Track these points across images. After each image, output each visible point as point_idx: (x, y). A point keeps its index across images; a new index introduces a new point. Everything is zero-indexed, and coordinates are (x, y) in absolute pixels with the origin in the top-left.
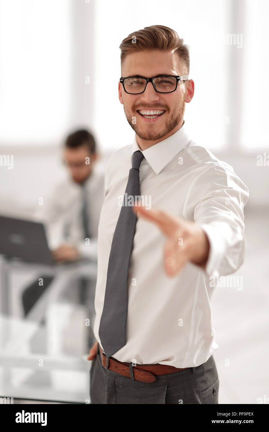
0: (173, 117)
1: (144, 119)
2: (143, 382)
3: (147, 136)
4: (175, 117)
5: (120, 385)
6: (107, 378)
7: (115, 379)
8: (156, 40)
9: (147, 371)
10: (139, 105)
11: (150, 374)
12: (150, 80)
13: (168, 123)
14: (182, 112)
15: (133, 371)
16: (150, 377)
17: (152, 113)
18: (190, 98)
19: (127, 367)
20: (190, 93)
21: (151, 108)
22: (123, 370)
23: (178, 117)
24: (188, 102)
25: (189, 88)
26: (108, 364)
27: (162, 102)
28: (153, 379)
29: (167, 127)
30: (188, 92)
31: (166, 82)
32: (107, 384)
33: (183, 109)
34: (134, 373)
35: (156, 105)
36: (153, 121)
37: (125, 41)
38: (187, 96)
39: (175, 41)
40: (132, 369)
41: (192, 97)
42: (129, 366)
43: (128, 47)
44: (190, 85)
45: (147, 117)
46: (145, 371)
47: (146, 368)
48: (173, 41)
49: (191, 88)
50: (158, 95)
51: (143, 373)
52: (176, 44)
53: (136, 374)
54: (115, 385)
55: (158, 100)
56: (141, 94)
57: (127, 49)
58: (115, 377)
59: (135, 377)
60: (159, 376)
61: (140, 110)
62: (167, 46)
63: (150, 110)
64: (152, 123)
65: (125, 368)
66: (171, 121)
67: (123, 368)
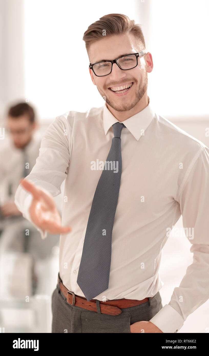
0: (141, 87)
1: (116, 94)
2: (109, 315)
3: (122, 108)
4: (142, 87)
5: (86, 319)
6: (74, 314)
7: (81, 314)
8: (111, 28)
9: (113, 305)
10: (110, 84)
11: (116, 307)
12: (114, 61)
13: (137, 93)
14: (147, 82)
15: (100, 306)
16: (116, 310)
17: (122, 88)
18: (151, 68)
19: (94, 303)
20: (150, 64)
21: (120, 85)
22: (90, 306)
23: (144, 86)
24: (150, 71)
25: (148, 60)
26: (74, 302)
27: (129, 77)
28: (118, 311)
29: (137, 97)
30: (147, 64)
31: (128, 60)
32: (73, 318)
33: (147, 79)
34: (100, 308)
35: (124, 81)
36: (125, 94)
37: (86, 33)
38: (148, 67)
39: (127, 24)
40: (99, 305)
41: (152, 67)
42: (96, 302)
43: (89, 38)
44: (148, 57)
45: (119, 92)
46: (111, 305)
47: (112, 303)
48: (126, 25)
49: (149, 60)
50: (124, 72)
51: (109, 307)
52: (129, 26)
53: (102, 309)
54: (81, 319)
55: (126, 76)
56: (109, 75)
57: (90, 40)
58: (81, 313)
59: (101, 311)
60: (123, 309)
61: (111, 88)
62: (122, 30)
63: (120, 86)
64: (124, 96)
65: (92, 304)
66: (139, 91)
67: (90, 304)
